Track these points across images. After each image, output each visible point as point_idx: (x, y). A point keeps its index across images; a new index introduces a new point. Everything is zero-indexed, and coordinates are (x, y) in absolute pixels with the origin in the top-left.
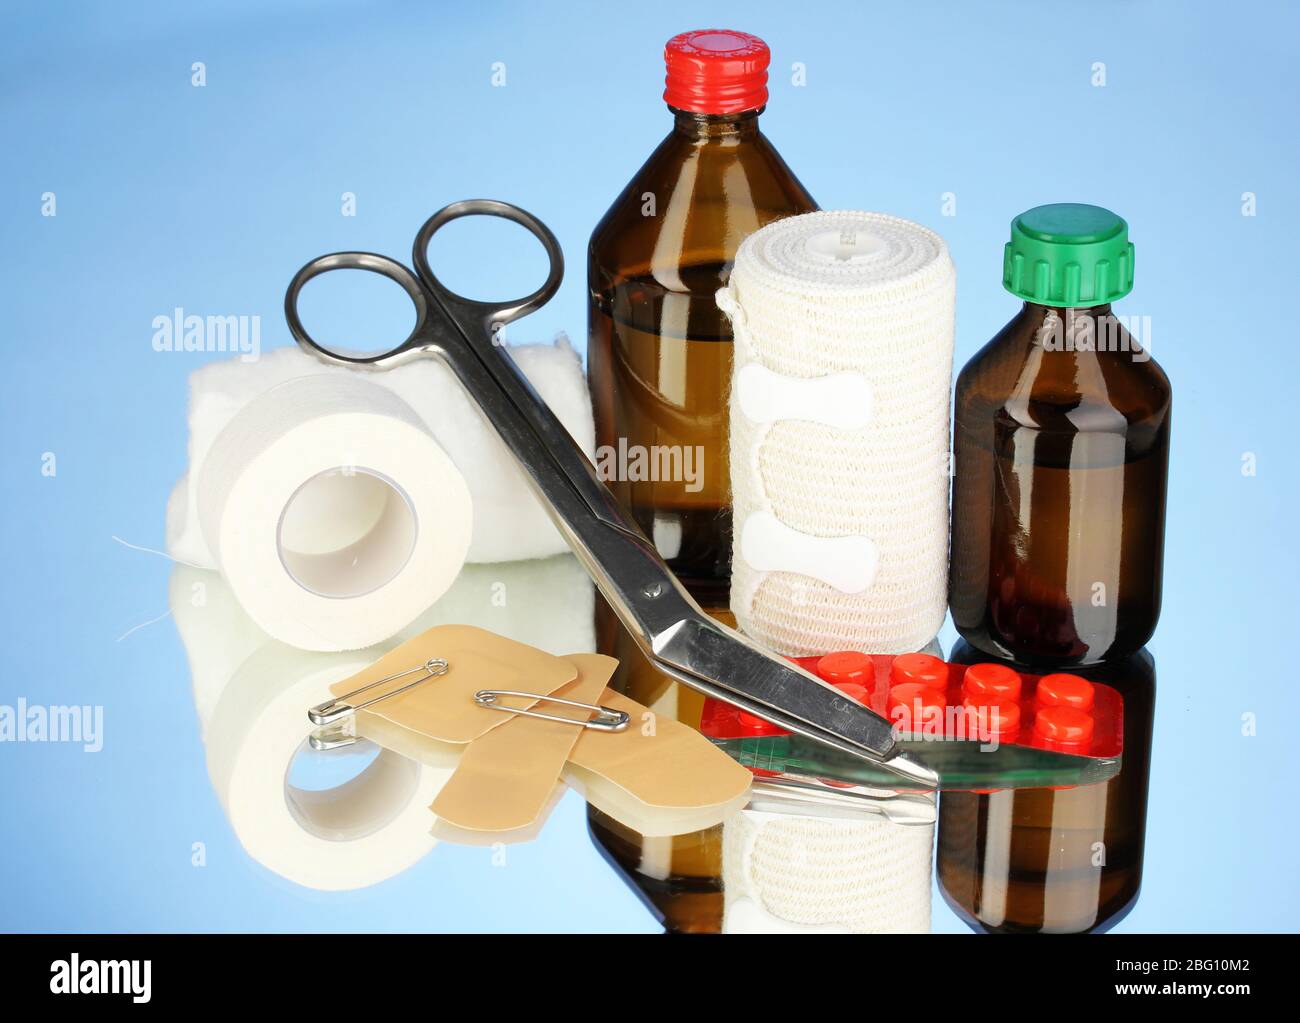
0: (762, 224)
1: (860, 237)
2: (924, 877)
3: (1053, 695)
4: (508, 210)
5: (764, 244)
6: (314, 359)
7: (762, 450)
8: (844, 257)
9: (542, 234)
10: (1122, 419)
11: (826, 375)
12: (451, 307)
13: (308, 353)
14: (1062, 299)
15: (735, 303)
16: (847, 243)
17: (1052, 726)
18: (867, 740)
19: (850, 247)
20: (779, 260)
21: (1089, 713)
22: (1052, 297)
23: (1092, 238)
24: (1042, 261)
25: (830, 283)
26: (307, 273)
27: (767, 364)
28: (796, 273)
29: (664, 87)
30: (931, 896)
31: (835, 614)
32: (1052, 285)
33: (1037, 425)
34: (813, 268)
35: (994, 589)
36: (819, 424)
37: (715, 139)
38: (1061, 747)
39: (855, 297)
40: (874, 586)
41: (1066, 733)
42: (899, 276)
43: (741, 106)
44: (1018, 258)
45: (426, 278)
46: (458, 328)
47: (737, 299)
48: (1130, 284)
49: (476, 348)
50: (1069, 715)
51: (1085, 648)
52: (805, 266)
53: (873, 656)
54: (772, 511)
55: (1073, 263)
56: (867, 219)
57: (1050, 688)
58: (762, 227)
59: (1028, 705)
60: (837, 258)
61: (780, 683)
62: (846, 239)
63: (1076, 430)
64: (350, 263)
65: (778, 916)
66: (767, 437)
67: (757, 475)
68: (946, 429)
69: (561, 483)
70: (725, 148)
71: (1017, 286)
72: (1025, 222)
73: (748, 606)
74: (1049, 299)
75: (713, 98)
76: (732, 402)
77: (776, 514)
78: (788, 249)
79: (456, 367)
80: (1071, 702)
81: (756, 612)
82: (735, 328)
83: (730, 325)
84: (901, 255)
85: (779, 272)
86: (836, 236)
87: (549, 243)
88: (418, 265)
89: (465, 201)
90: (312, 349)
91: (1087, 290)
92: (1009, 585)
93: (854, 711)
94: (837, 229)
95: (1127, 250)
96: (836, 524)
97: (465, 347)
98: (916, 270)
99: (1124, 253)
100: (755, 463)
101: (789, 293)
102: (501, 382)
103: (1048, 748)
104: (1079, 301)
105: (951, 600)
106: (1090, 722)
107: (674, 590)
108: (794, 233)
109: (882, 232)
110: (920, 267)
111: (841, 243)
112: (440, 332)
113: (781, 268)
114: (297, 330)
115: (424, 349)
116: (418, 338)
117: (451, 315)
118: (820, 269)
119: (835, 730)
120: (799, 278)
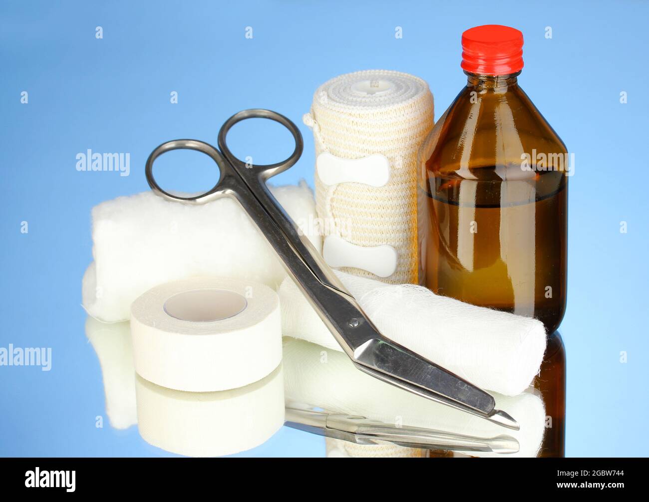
1: (381, 83)
4: (270, 114)
5: (329, 88)
6: (162, 198)
7: (332, 200)
8: (372, 93)
9: (291, 127)
11: (364, 156)
12: (239, 168)
13: (158, 195)
15: (313, 121)
16: (374, 86)
18: (478, 405)
19: (375, 88)
20: (336, 96)
25: (364, 106)
26: (158, 152)
27: (332, 152)
28: (345, 102)
34: (354, 99)
36: (362, 184)
39: (378, 113)
45: (225, 153)
46: (242, 179)
47: (314, 118)
49: (253, 191)
52: (351, 98)
56: (385, 74)
60: (368, 94)
61: (428, 374)
62: (373, 84)
64: (181, 146)
66: (334, 193)
67: (330, 214)
78: (341, 90)
79: (241, 201)
84: (403, 90)
85: (337, 102)
86: (368, 83)
87: (294, 131)
88: (221, 146)
89: (247, 110)
90: (160, 193)
93: (470, 388)
94: (368, 79)
96: (374, 239)
97: (247, 191)
98: (411, 98)
100: (328, 208)
101: (342, 112)
102: (268, 209)
108: (345, 82)
109: (393, 80)
110: (413, 96)
111: (371, 86)
112: (233, 182)
113: (338, 100)
114: (152, 183)
115: (223, 193)
116: (221, 186)
117: (239, 173)
118: (359, 100)
119: (459, 400)
120: (347, 104)
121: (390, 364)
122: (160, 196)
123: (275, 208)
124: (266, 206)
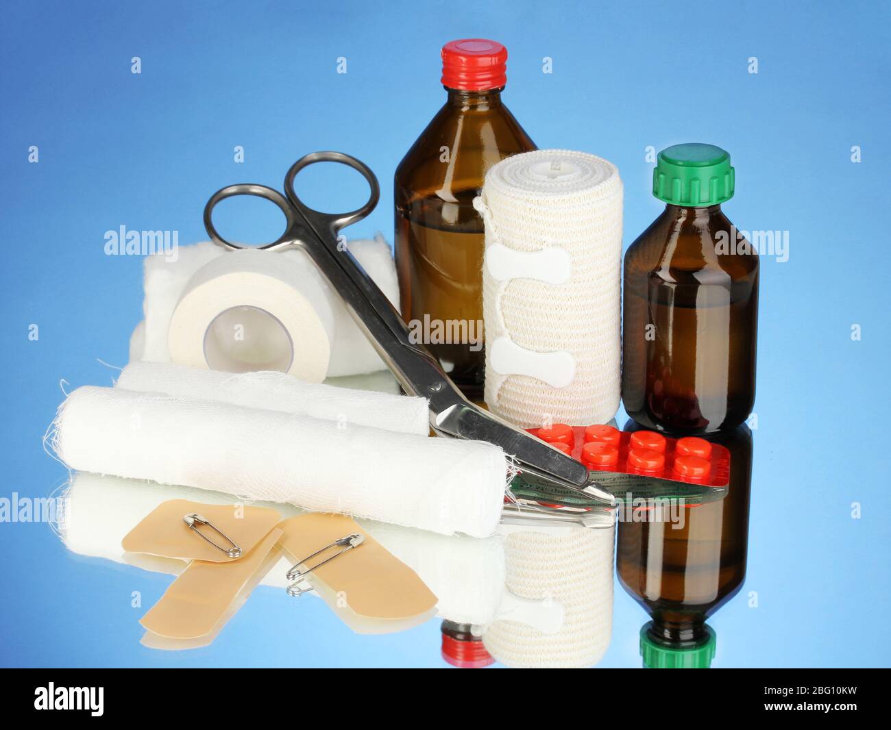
0: (502, 158)
1: (563, 165)
2: (608, 570)
3: (686, 449)
4: (343, 158)
5: (503, 170)
6: (223, 248)
7: (503, 298)
8: (554, 177)
9: (366, 173)
10: (728, 277)
11: (542, 249)
12: (308, 217)
14: (689, 202)
15: (485, 206)
16: (555, 169)
17: (685, 467)
18: (570, 476)
19: (556, 172)
20: (512, 179)
21: (709, 461)
22: (683, 200)
23: (707, 163)
24: (676, 178)
26: (218, 197)
27: (503, 243)
28: (522, 186)
29: (441, 75)
30: (613, 583)
31: (549, 401)
32: (683, 192)
33: (675, 281)
34: (533, 183)
35: (649, 388)
36: (538, 280)
37: (473, 107)
38: (690, 480)
39: (559, 201)
40: (574, 383)
41: (693, 471)
42: (587, 188)
43: (489, 86)
44: (662, 176)
45: (293, 201)
46: (313, 230)
47: (486, 204)
48: (732, 193)
49: (324, 242)
50: (697, 461)
51: (707, 422)
52: (528, 182)
53: (573, 427)
54: (509, 337)
55: (696, 179)
56: (568, 155)
57: (683, 446)
58: (502, 160)
59: (670, 454)
60: (548, 178)
61: (516, 442)
62: (554, 166)
63: (698, 283)
64: (246, 191)
65: (516, 595)
66: (506, 290)
67: (499, 314)
68: (618, 285)
69: (378, 323)
70: (479, 112)
71: (661, 194)
72: (666, 155)
73: (495, 398)
74: (681, 202)
75: (472, 81)
76: (484, 269)
77: (512, 339)
78: (518, 172)
79: (312, 253)
80: (697, 454)
81: (500, 401)
82: (485, 222)
83: (482, 220)
84: (589, 175)
85: (512, 186)
86: (548, 165)
87: (370, 178)
88: (288, 191)
89: (317, 153)
90: (221, 242)
91: (705, 196)
92: (659, 386)
93: (562, 459)
94: (549, 161)
95: (730, 170)
96: (550, 343)
97: (318, 242)
98: (598, 184)
99: (728, 173)
100: (498, 306)
101: (518, 198)
103: (683, 481)
104: (700, 203)
105: (623, 394)
106: (709, 465)
107: (449, 387)
108: (522, 163)
109: (577, 162)
110: (600, 182)
111: (552, 169)
112: (302, 232)
113: (514, 183)
114: (211, 231)
115: (292, 243)
116: (287, 237)
117: (309, 222)
118: (538, 184)
119: (550, 470)
120: (524, 189)
121: (475, 432)
122: (222, 246)
123: (348, 262)
124: (339, 260)
